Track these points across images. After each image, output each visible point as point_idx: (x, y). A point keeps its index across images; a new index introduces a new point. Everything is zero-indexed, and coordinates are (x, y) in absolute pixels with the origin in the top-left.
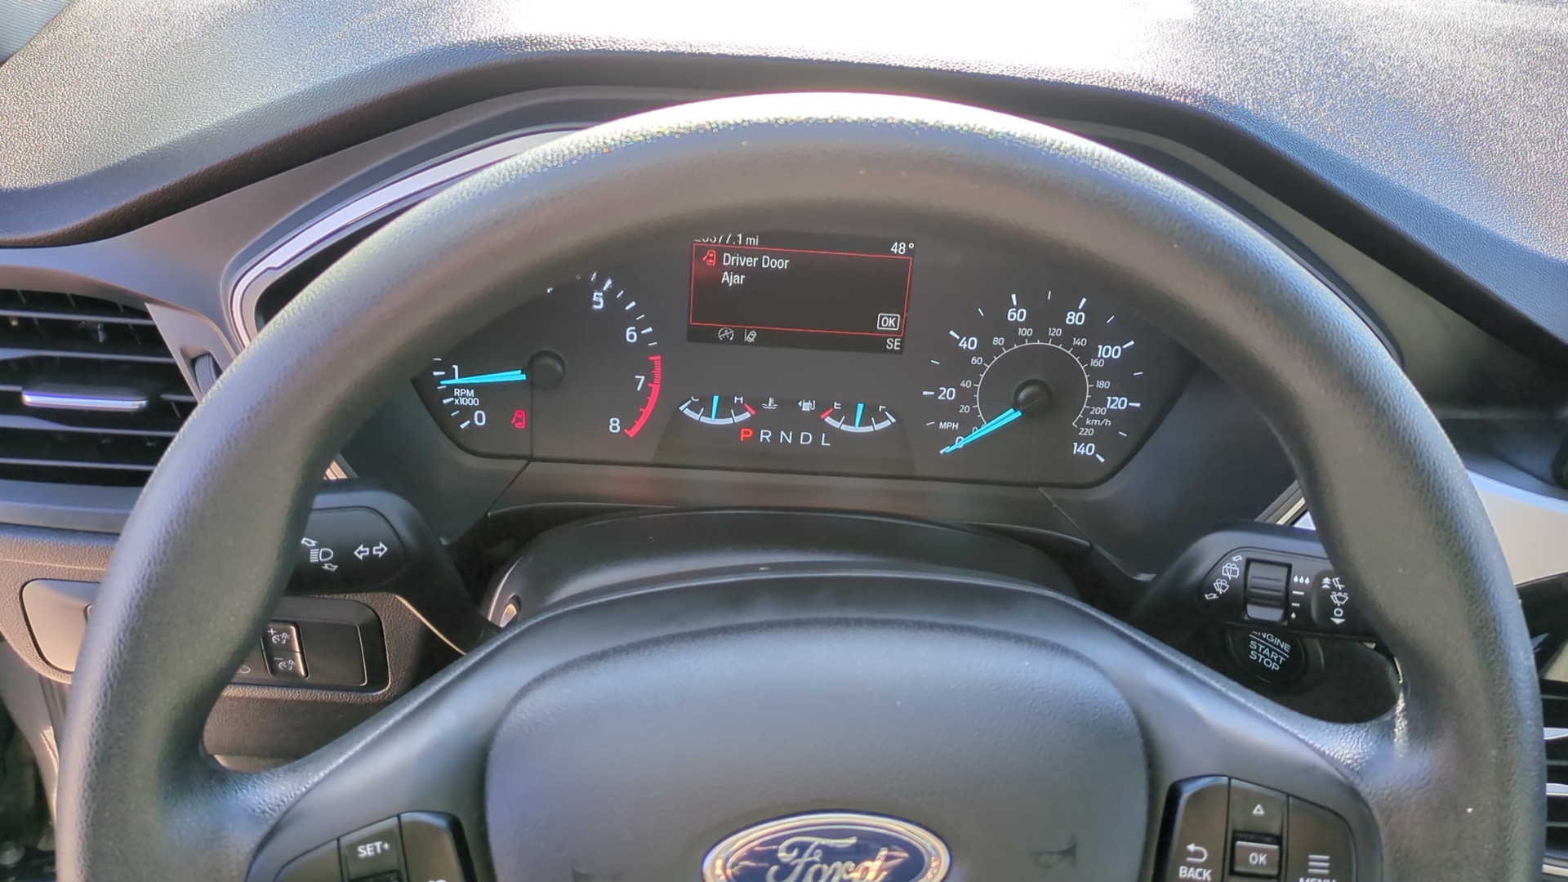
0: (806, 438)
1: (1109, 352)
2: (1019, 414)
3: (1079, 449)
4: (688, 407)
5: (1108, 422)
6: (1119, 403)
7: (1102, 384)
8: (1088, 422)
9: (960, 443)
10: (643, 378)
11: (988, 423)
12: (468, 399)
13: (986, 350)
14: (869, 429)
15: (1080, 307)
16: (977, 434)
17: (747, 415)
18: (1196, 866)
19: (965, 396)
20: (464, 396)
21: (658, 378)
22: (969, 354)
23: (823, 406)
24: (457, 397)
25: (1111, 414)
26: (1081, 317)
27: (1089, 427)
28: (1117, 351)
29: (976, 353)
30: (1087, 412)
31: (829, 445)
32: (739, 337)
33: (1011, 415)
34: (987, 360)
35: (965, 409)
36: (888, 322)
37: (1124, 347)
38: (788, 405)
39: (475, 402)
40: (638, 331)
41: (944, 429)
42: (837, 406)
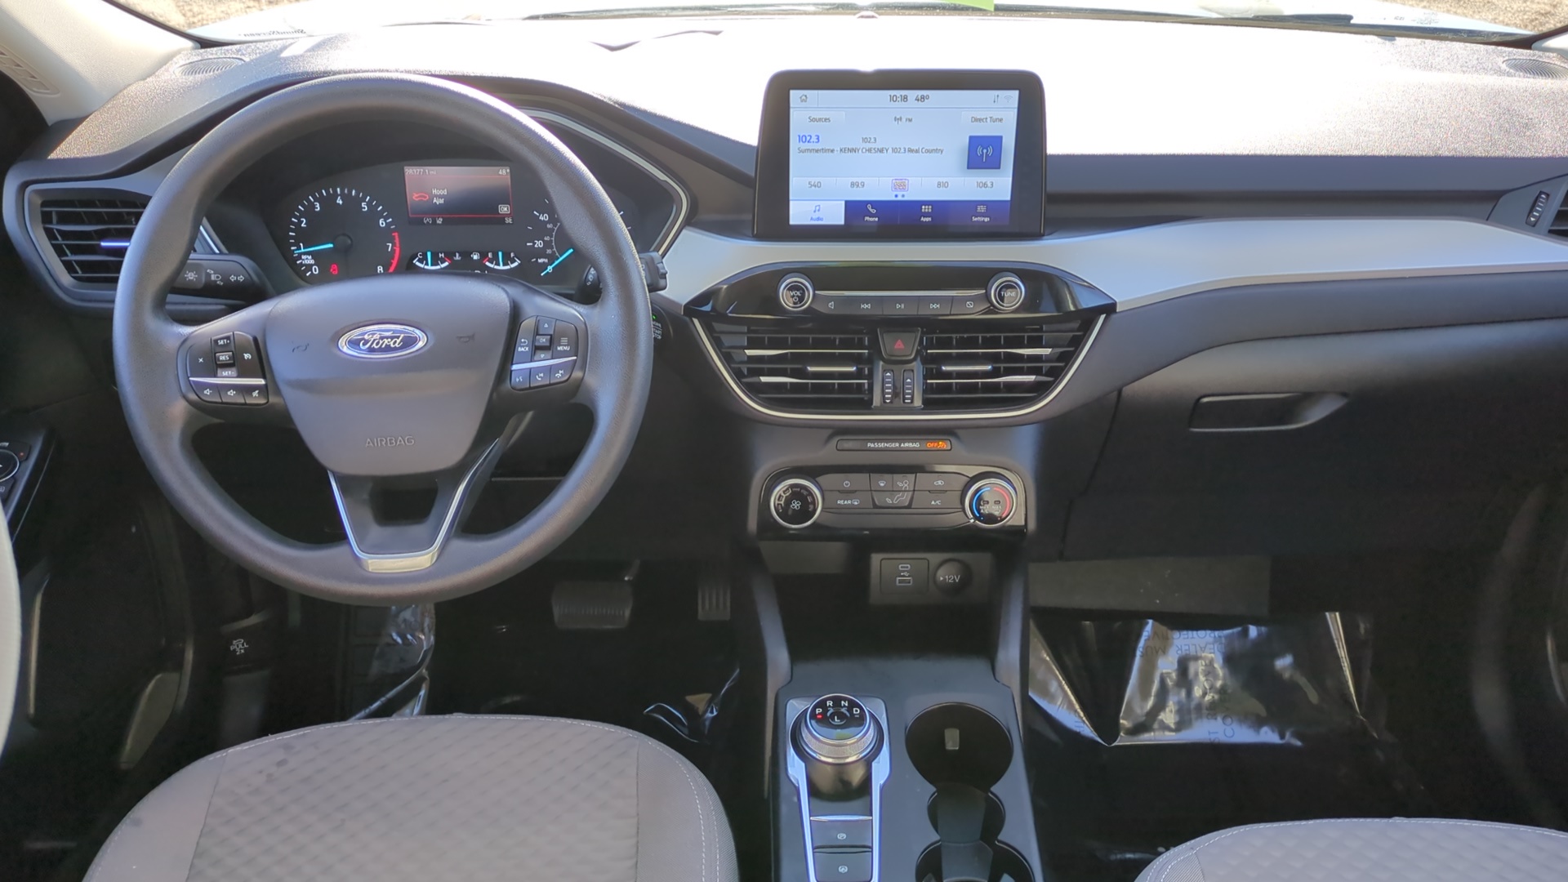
2: (572, 251)
4: (417, 260)
10: (390, 245)
11: (561, 257)
12: (308, 260)
13: (553, 220)
14: (507, 267)
17: (446, 264)
18: (523, 346)
19: (547, 245)
21: (398, 245)
22: (545, 223)
23: (484, 256)
24: (303, 260)
29: (548, 222)
32: (434, 221)
35: (549, 251)
36: (504, 209)
38: (466, 257)
39: (312, 262)
40: (385, 221)
41: (540, 263)
42: (490, 255)
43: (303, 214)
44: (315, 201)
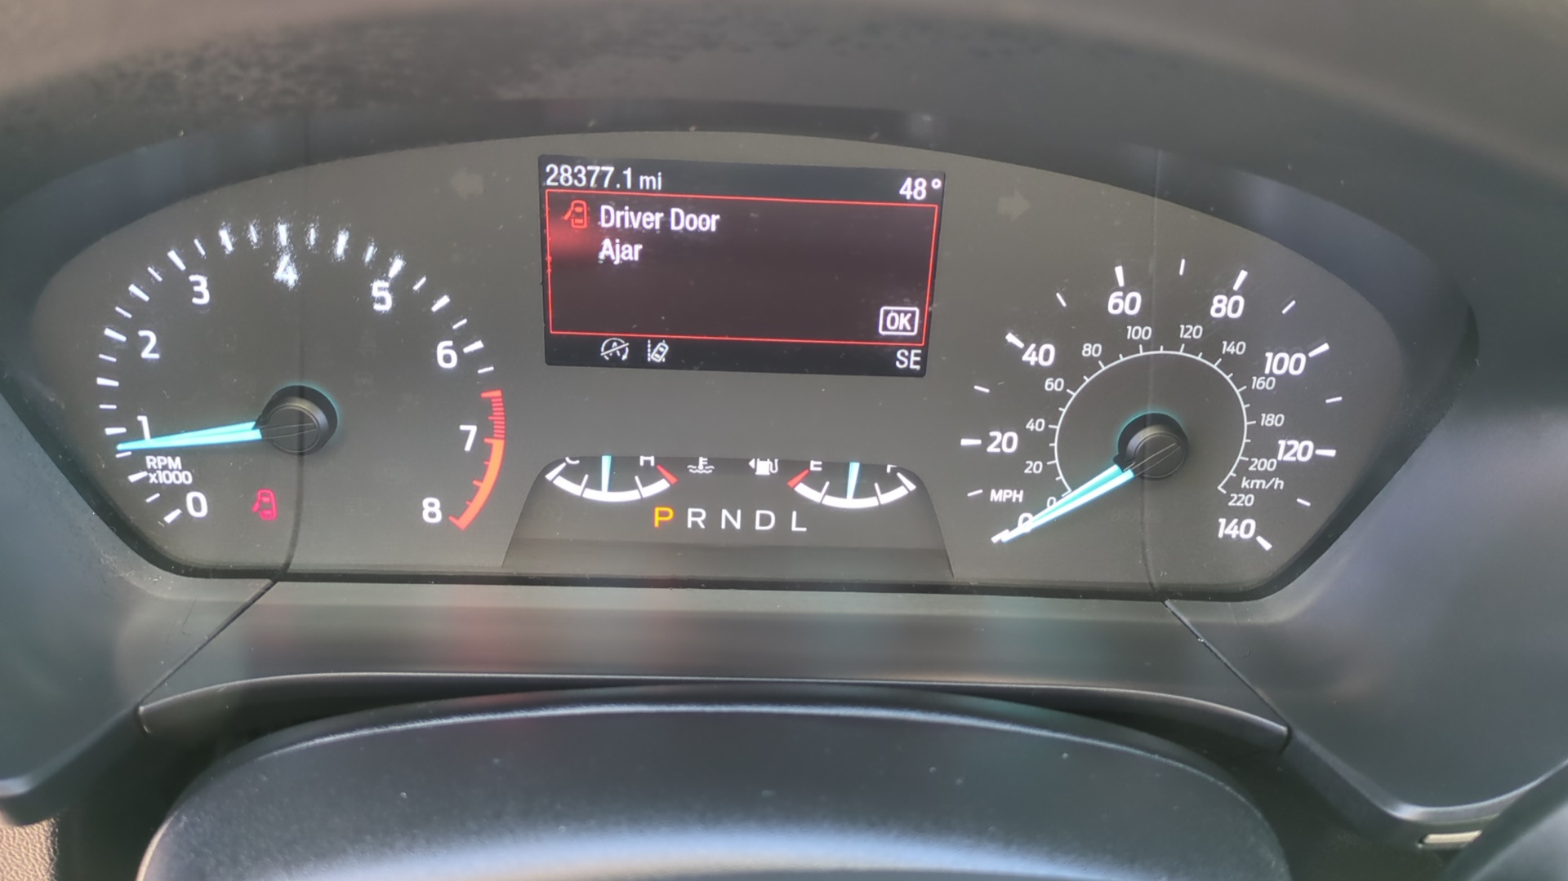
0: (765, 520)
1: (1284, 364)
2: (1129, 475)
3: (1229, 529)
4: (562, 474)
5: (1278, 483)
6: (1298, 451)
7: (1270, 420)
8: (1245, 484)
9: (1028, 523)
10: (473, 430)
11: (1073, 489)
12: (175, 473)
13: (1070, 365)
14: (869, 503)
15: (1236, 287)
16: (1056, 509)
17: (661, 486)
19: (1034, 446)
20: (165, 468)
21: (500, 428)
22: (1040, 373)
23: (792, 467)
24: (153, 471)
25: (1284, 469)
26: (1236, 304)
27: (1246, 491)
28: (1298, 362)
29: (1052, 372)
30: (1244, 466)
31: (804, 529)
32: (638, 359)
33: (1114, 478)
34: (1072, 384)
35: (1034, 467)
36: (897, 320)
37: (1312, 354)
38: (733, 467)
39: (185, 477)
40: (458, 348)
41: (998, 504)
42: (815, 466)
43: (143, 316)
44: (189, 272)
